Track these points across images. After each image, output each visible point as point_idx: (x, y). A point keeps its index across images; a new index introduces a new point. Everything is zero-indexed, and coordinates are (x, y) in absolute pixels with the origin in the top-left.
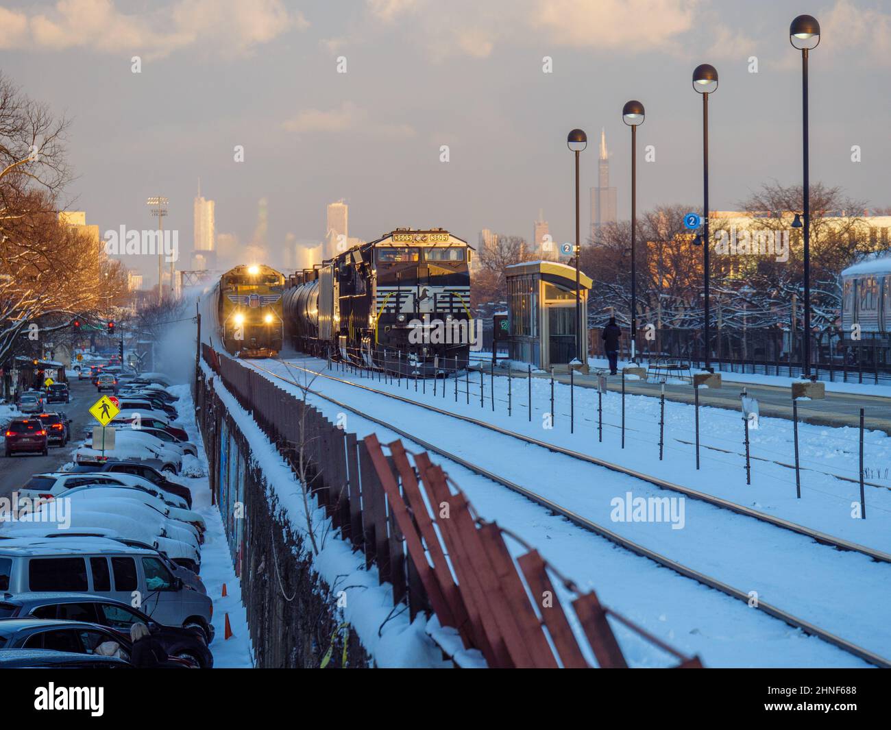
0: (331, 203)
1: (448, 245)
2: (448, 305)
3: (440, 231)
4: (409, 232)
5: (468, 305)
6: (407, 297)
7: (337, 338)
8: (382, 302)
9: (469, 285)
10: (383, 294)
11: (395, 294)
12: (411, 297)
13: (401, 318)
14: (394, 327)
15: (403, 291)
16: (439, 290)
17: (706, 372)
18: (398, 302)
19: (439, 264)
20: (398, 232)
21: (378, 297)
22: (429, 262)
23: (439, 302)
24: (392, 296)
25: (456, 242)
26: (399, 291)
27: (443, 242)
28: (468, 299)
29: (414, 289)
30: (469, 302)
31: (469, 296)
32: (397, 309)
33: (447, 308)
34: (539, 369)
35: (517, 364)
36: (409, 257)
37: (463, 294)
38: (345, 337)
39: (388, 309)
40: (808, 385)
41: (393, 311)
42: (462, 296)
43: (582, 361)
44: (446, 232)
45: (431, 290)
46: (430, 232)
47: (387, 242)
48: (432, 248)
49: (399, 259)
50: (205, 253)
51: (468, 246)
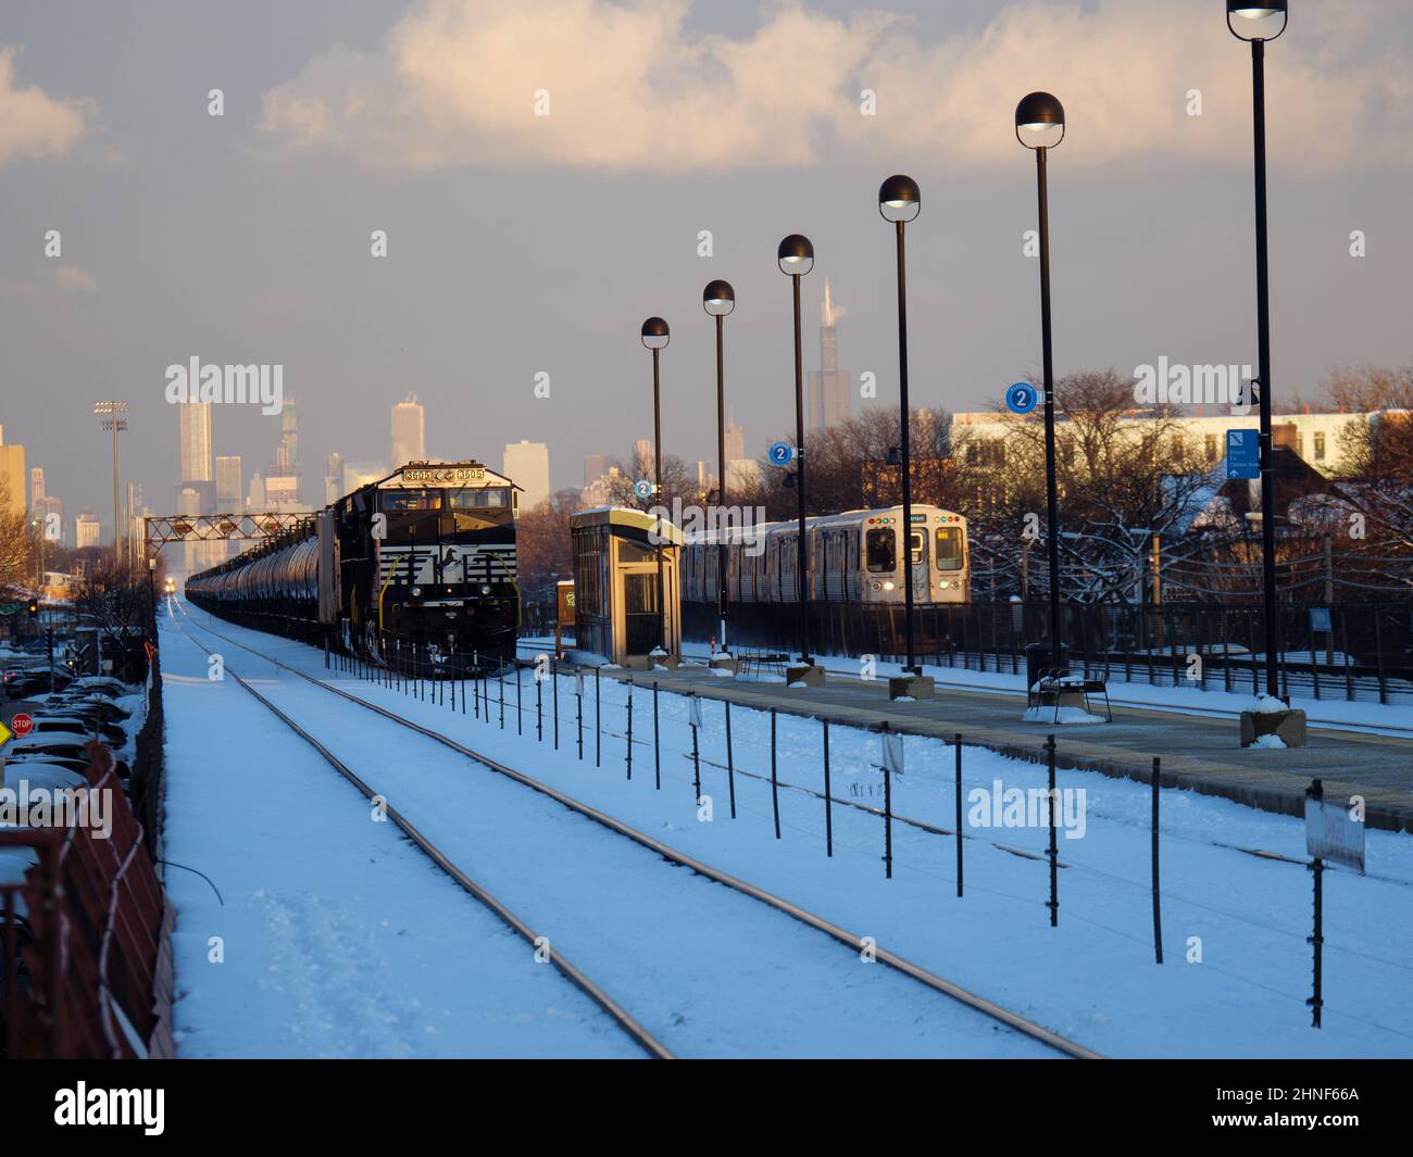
0: (397, 403)
1: (484, 485)
2: (484, 572)
3: (473, 465)
4: (427, 467)
5: (512, 571)
6: (424, 561)
7: (340, 621)
8: (388, 570)
9: (514, 543)
10: (391, 558)
11: (407, 557)
12: (430, 561)
13: (417, 592)
14: (405, 604)
15: (417, 552)
16: (471, 550)
17: (803, 665)
18: (411, 569)
19: (470, 512)
20: (412, 466)
21: (383, 561)
22: (456, 510)
23: (471, 568)
24: (402, 561)
25: (495, 481)
26: (413, 552)
27: (477, 480)
28: (513, 563)
29: (435, 550)
30: (514, 567)
31: (514, 559)
32: (411, 578)
33: (483, 576)
34: (611, 663)
35: (585, 657)
36: (428, 504)
37: (506, 556)
38: (348, 620)
39: (398, 579)
40: (910, 680)
41: (404, 582)
42: (505, 559)
43: (667, 651)
44: (481, 466)
45: (460, 551)
46: (458, 466)
47: (395, 482)
48: (461, 489)
49: (413, 506)
50: (197, 485)
51: (513, 486)
